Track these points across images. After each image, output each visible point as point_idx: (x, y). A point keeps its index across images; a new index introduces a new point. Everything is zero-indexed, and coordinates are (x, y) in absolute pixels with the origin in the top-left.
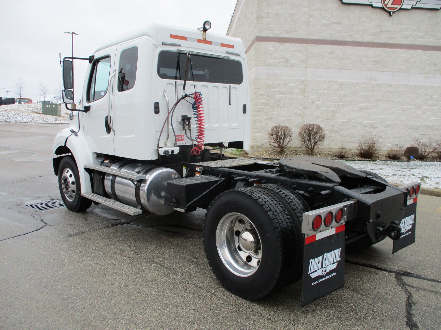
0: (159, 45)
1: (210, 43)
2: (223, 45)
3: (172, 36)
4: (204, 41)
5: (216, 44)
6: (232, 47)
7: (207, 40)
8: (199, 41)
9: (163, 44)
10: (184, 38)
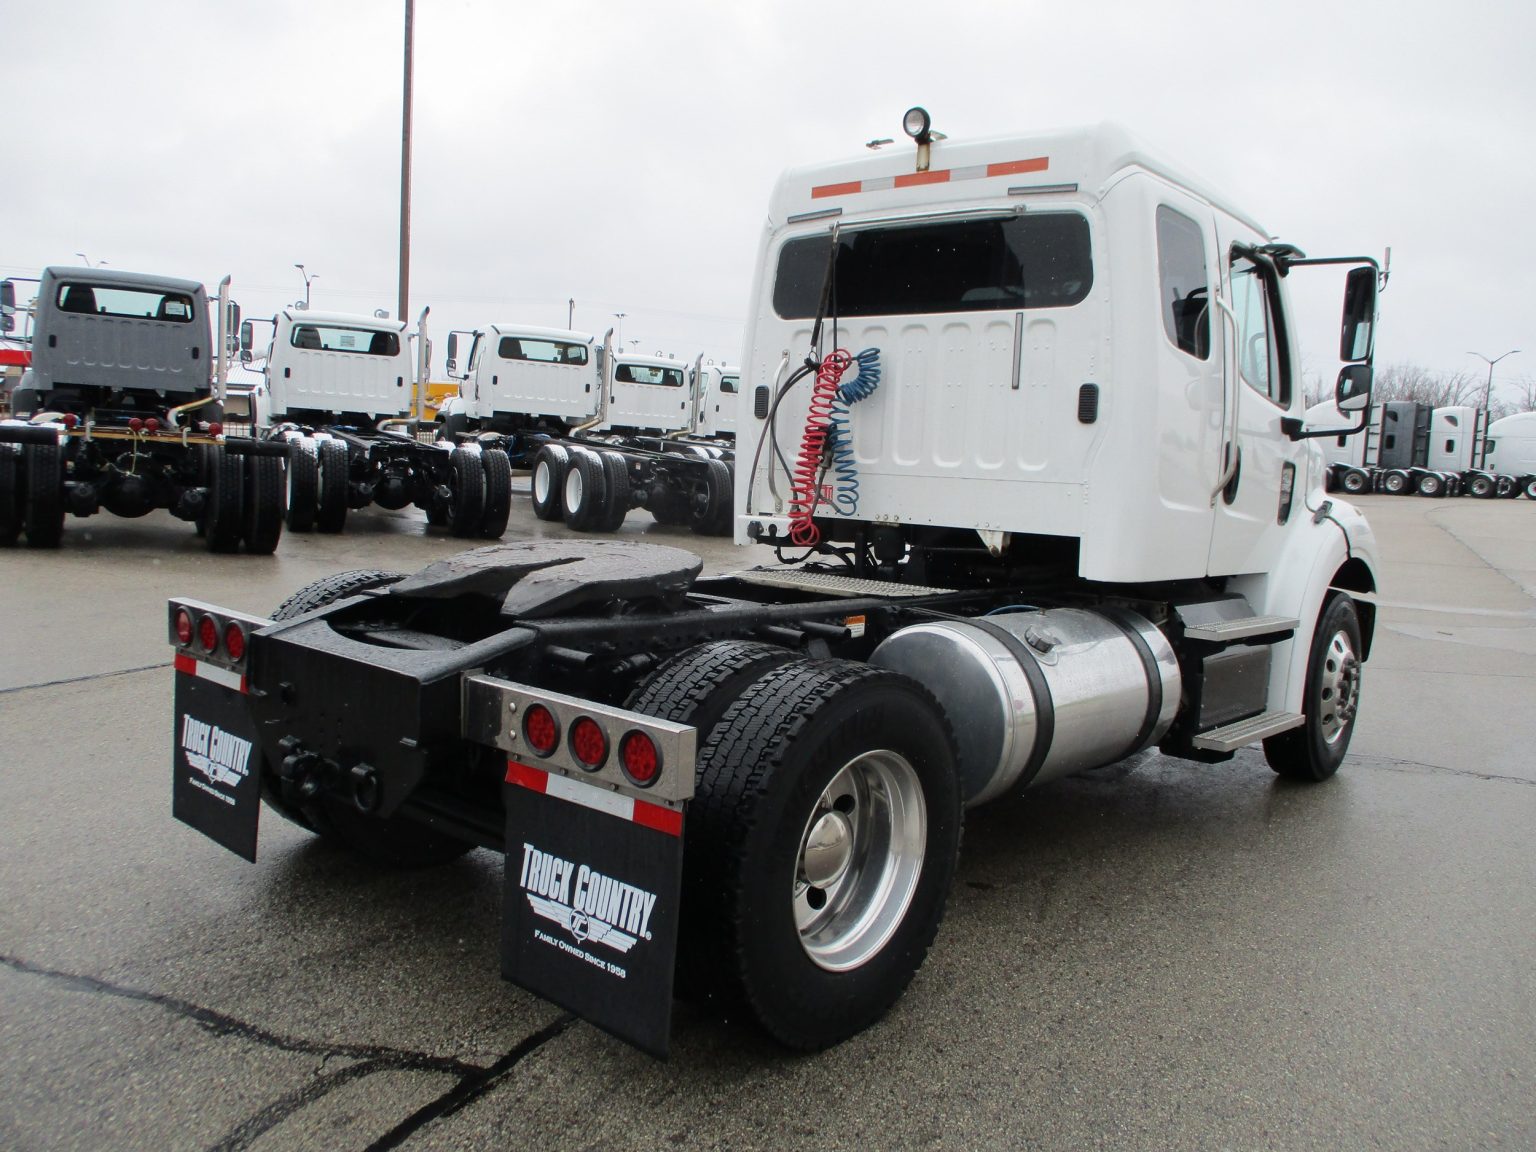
0: (781, 228)
1: (943, 176)
2: (995, 170)
3: (819, 192)
4: (926, 175)
5: (969, 173)
6: (1041, 164)
7: (931, 169)
8: (902, 181)
9: (793, 221)
10: (854, 187)
